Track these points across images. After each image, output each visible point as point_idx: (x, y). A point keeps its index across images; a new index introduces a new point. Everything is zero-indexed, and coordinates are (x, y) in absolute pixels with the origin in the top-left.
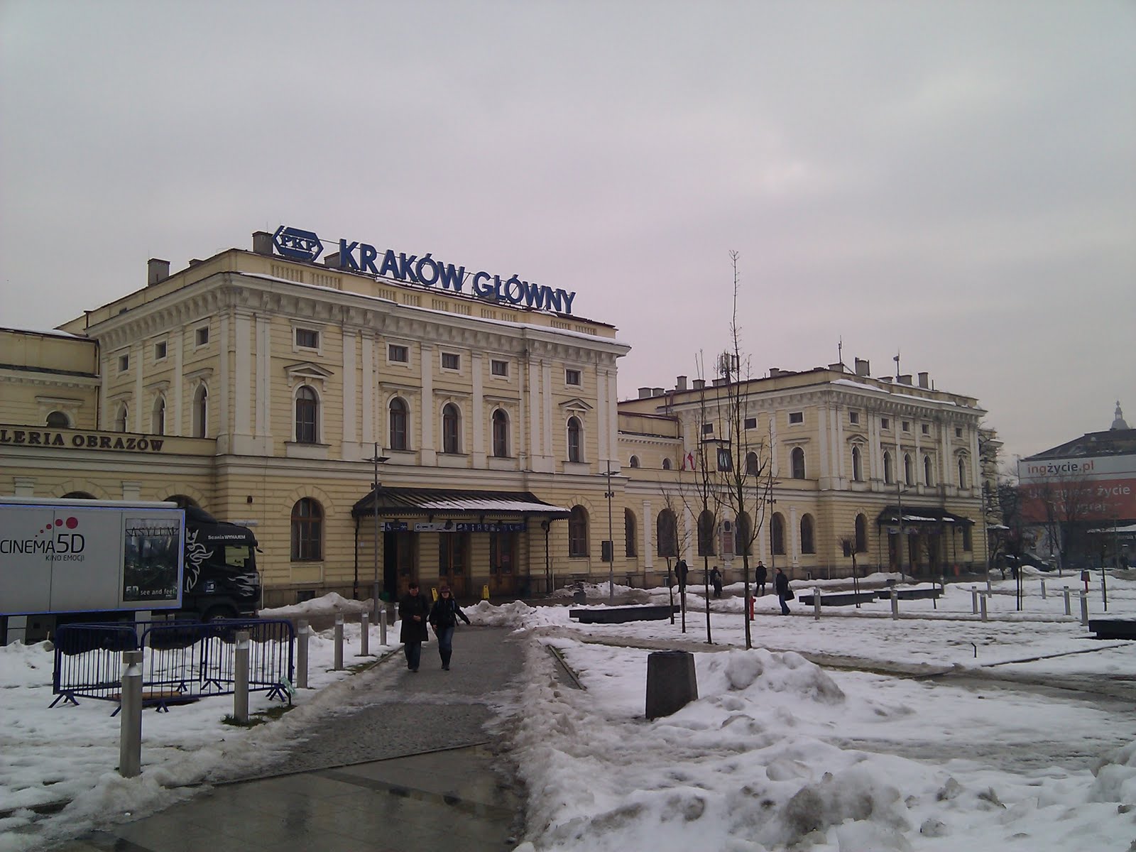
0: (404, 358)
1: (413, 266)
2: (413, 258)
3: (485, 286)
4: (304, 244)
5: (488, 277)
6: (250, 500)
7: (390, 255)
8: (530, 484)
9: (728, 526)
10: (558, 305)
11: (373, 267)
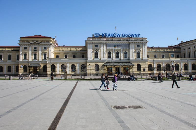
1: (113, 35)
4: (97, 35)
6: (89, 65)
7: (109, 34)
8: (130, 61)
9: (173, 66)
10: (137, 36)
11: (107, 36)
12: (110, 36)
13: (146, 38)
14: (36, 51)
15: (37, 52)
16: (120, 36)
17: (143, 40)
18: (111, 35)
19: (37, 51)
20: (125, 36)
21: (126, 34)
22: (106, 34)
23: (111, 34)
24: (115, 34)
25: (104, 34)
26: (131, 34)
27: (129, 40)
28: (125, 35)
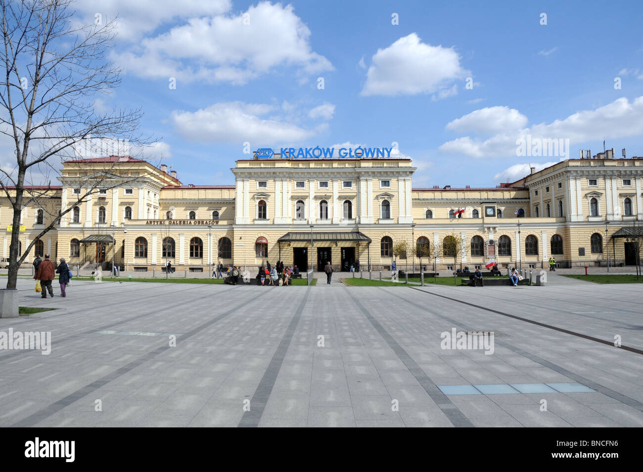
0: (303, 186)
1: (311, 152)
2: (311, 149)
3: (344, 153)
4: (267, 153)
5: (346, 150)
6: (241, 238)
7: (301, 149)
8: (359, 229)
9: (491, 242)
10: (383, 154)
11: (294, 155)
12: (302, 154)
13: (409, 160)
14: (104, 198)
15: (107, 203)
16: (331, 154)
17: (399, 166)
18: (307, 152)
19: (106, 200)
20: (347, 154)
21: (350, 149)
22: (292, 151)
23: (306, 149)
24: (318, 148)
25: (286, 149)
26: (365, 149)
27: (357, 166)
28: (348, 151)
